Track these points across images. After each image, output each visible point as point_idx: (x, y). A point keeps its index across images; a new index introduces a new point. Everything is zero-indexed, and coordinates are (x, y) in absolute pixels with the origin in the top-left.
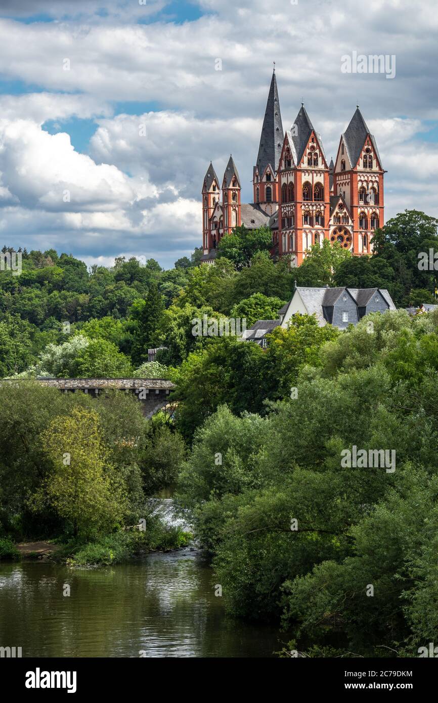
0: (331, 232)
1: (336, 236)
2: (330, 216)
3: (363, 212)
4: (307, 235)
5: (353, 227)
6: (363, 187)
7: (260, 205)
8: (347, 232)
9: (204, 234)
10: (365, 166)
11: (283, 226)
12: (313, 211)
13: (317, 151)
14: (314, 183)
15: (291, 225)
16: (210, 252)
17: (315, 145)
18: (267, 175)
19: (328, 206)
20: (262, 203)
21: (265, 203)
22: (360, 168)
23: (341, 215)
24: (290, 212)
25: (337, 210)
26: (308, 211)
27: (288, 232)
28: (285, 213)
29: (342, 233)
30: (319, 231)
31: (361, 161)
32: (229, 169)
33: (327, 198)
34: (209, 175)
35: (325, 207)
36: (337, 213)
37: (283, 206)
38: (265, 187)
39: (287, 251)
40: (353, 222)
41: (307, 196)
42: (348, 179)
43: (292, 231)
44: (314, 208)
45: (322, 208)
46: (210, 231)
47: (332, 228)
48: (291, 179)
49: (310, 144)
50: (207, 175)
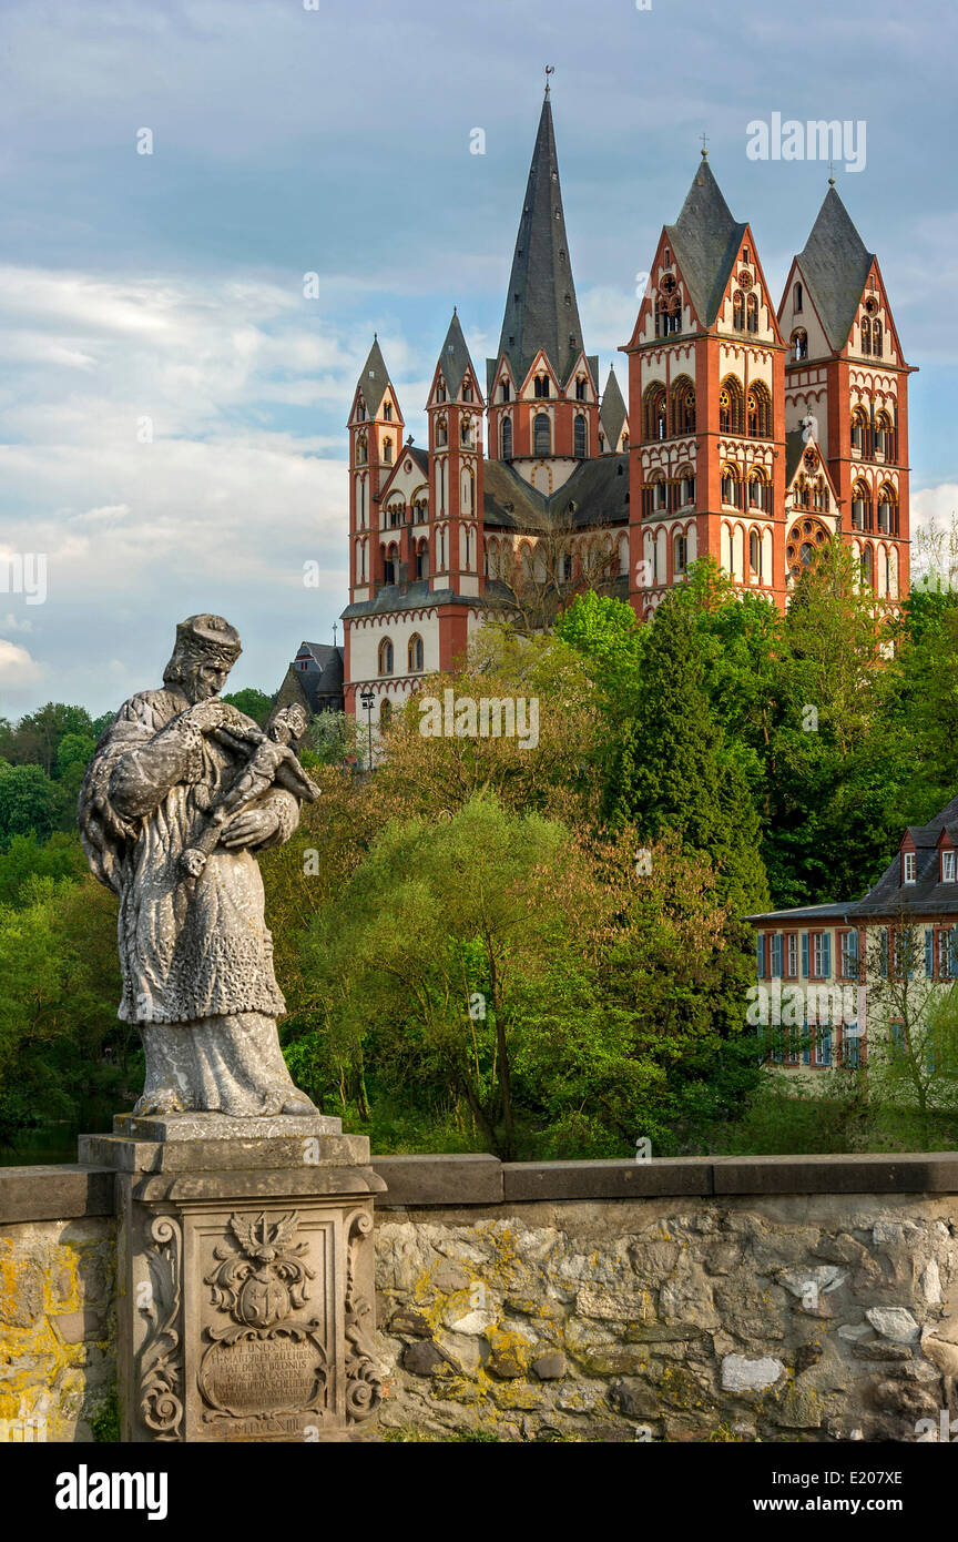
0: (788, 528)
1: (798, 545)
2: (787, 486)
3: (862, 481)
4: (731, 534)
5: (838, 519)
6: (860, 408)
7: (515, 465)
8: (823, 533)
9: (354, 541)
10: (866, 349)
11: (647, 510)
12: (745, 462)
13: (756, 289)
14: (750, 381)
15: (677, 505)
16: (375, 594)
17: (751, 269)
18: (537, 379)
19: (782, 450)
20: (521, 460)
21: (531, 460)
22: (854, 350)
23: (811, 482)
24: (674, 467)
25: (802, 467)
26: (732, 465)
27: (668, 525)
28: (658, 470)
29: (812, 536)
30: (762, 524)
31: (857, 332)
32: (451, 348)
33: (780, 430)
34: (372, 374)
35: (775, 455)
36: (802, 476)
37: (648, 448)
38: (532, 414)
39: (662, 581)
40: (839, 504)
41: (729, 422)
42: (819, 383)
43: (684, 522)
44: (750, 458)
45: (769, 458)
46: (376, 533)
47: (793, 517)
48: (685, 366)
49: (740, 267)
50: (365, 373)
